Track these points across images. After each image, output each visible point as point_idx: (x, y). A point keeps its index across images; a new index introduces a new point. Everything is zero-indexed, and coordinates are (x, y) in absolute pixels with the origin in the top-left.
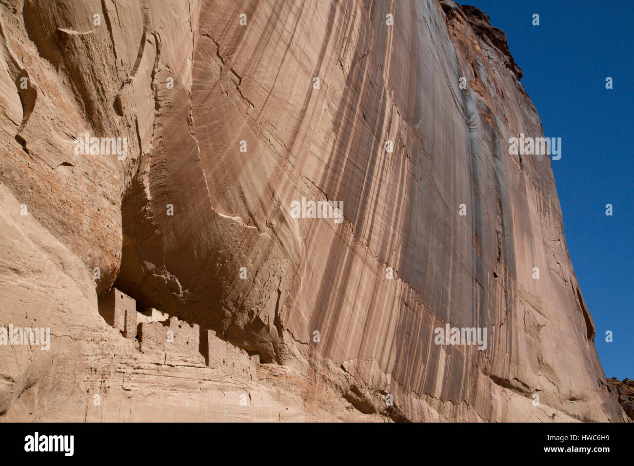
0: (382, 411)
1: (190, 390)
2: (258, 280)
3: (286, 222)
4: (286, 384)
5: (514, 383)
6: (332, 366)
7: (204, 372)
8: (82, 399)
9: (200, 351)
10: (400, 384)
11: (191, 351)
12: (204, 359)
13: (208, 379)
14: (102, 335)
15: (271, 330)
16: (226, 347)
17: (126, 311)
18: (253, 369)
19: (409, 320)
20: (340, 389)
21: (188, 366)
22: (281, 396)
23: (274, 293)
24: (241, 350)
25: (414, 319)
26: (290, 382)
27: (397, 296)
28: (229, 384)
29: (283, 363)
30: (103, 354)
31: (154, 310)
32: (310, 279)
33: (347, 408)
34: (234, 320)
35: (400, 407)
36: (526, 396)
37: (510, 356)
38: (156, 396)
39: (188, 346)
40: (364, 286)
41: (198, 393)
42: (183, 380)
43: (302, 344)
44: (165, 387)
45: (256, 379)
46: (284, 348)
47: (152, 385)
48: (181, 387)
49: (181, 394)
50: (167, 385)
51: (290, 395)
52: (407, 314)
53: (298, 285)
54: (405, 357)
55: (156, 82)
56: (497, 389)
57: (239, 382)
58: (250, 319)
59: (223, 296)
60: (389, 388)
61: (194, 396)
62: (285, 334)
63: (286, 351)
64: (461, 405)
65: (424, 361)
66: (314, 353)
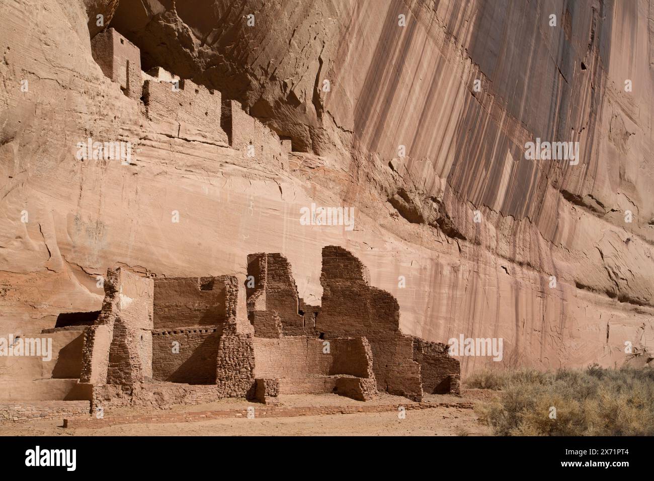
0: (431, 222)
1: (209, 173)
2: (294, 43)
4: (323, 179)
5: (587, 200)
6: (378, 162)
7: (227, 153)
8: (75, 169)
9: (221, 126)
10: (456, 192)
11: (211, 125)
12: (227, 136)
13: (232, 162)
14: (98, 88)
15: (307, 110)
16: (253, 124)
17: (128, 62)
18: (285, 157)
19: (474, 114)
20: (386, 191)
21: (207, 143)
22: (317, 193)
23: (314, 62)
24: (271, 131)
25: (481, 113)
26: (328, 177)
27: (463, 82)
28: (256, 172)
29: (320, 153)
30: (99, 113)
31: (161, 70)
32: (360, 48)
33: (392, 215)
34: (262, 93)
35: (453, 218)
36: (599, 217)
37: (587, 168)
38: (168, 176)
39: (208, 118)
40: (425, 64)
41: (219, 179)
42: (201, 159)
43: (344, 131)
44: (179, 166)
45: (288, 170)
46: (322, 134)
47: (163, 161)
48: (198, 169)
49: (199, 177)
50: (181, 163)
51: (328, 193)
52: (472, 105)
53: (345, 54)
54: (465, 158)
56: (567, 205)
57: (268, 170)
58: (282, 95)
59: (249, 61)
60: (442, 194)
61: (215, 181)
62: (325, 116)
63: (325, 138)
64: (523, 222)
65: (487, 166)
66: (358, 145)
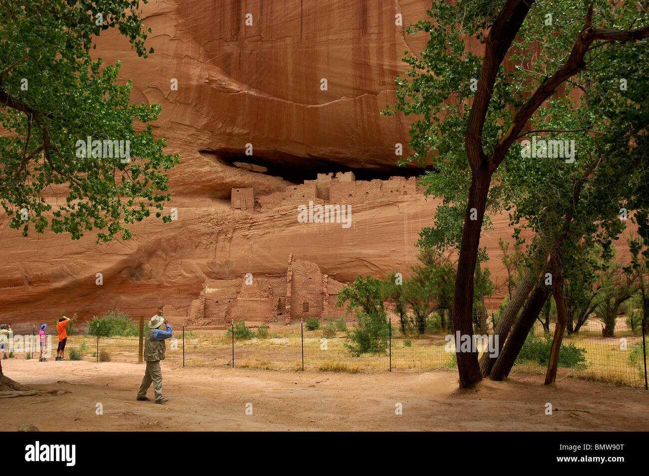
3: (401, 72)
9: (316, 198)
11: (308, 200)
12: (322, 201)
16: (354, 185)
18: (411, 186)
39: (305, 198)
45: (414, 193)
50: (280, 225)
55: (171, 100)
